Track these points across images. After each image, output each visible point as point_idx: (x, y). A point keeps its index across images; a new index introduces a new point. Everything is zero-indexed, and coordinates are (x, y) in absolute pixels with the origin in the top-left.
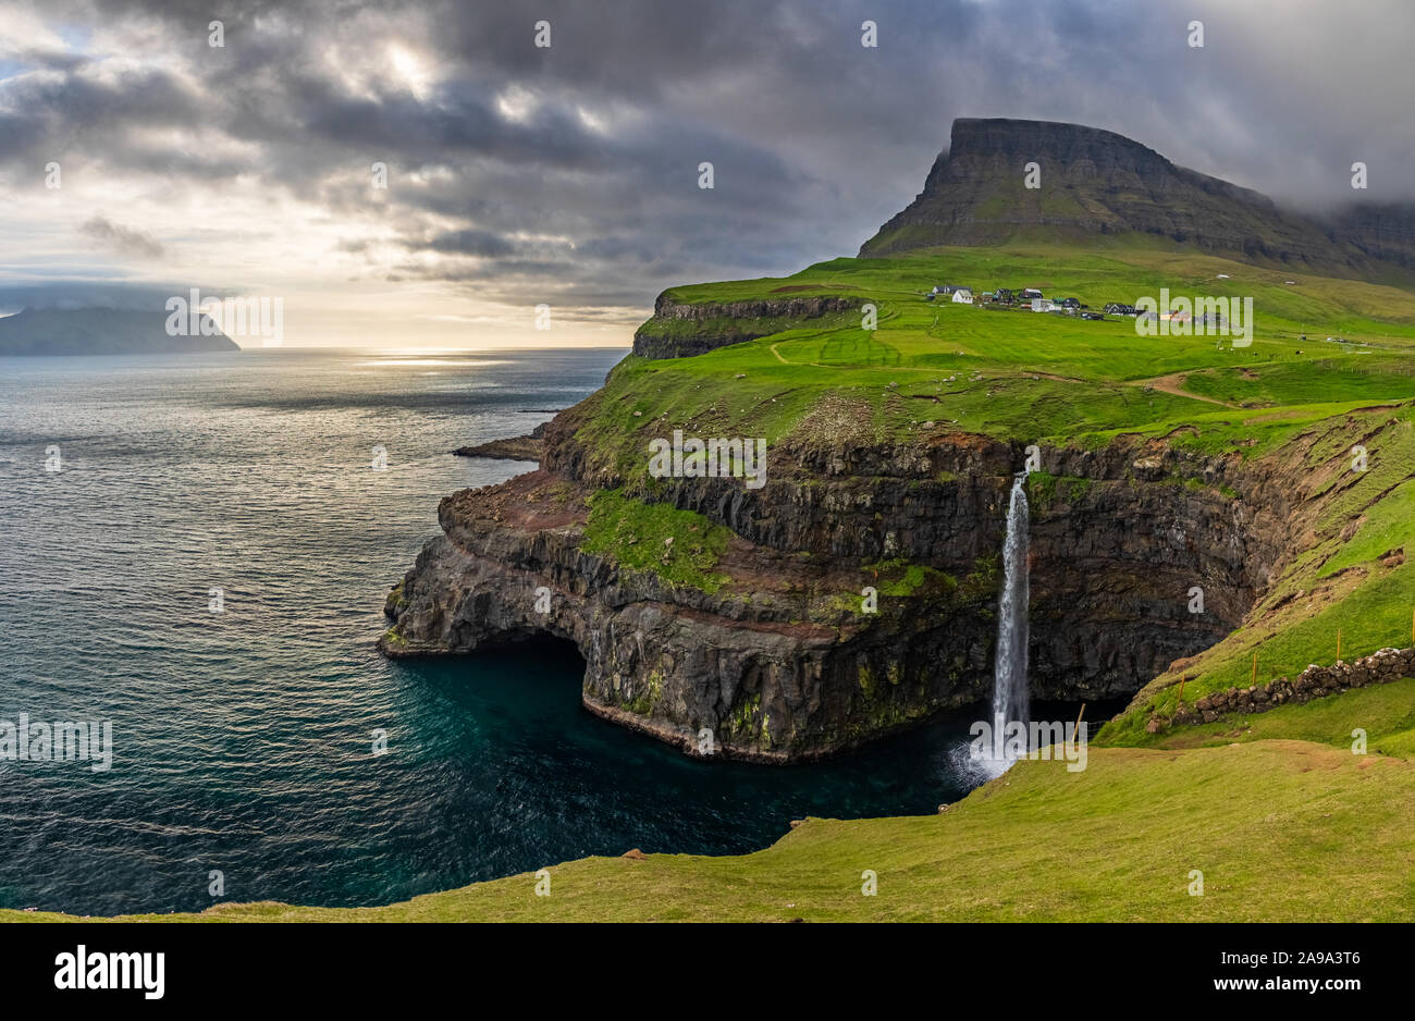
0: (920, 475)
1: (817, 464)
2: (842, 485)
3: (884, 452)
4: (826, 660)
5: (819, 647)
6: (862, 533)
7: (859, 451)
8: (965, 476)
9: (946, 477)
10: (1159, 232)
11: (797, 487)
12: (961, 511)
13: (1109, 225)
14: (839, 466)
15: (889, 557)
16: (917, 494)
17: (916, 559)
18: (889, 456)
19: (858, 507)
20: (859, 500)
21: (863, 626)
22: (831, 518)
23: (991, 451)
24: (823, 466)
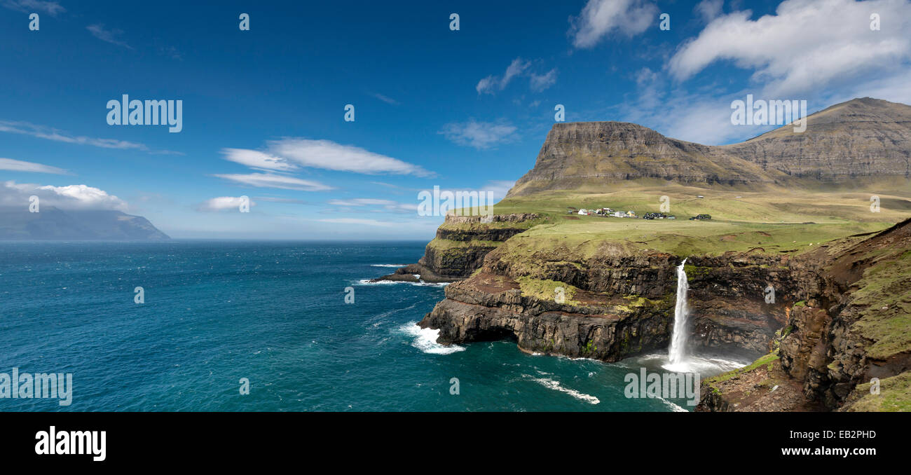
0: (646, 266)
1: (610, 263)
2: (618, 270)
3: (631, 260)
4: (616, 327)
5: (615, 322)
6: (623, 286)
7: (623, 259)
8: (661, 267)
9: (654, 267)
10: (657, 176)
11: (603, 271)
12: (659, 279)
13: (631, 175)
14: (618, 264)
15: (633, 294)
16: (643, 274)
17: (641, 295)
18: (633, 261)
19: (622, 277)
20: (624, 275)
21: (628, 316)
22: (614, 281)
23: (671, 259)
24: (611, 264)
